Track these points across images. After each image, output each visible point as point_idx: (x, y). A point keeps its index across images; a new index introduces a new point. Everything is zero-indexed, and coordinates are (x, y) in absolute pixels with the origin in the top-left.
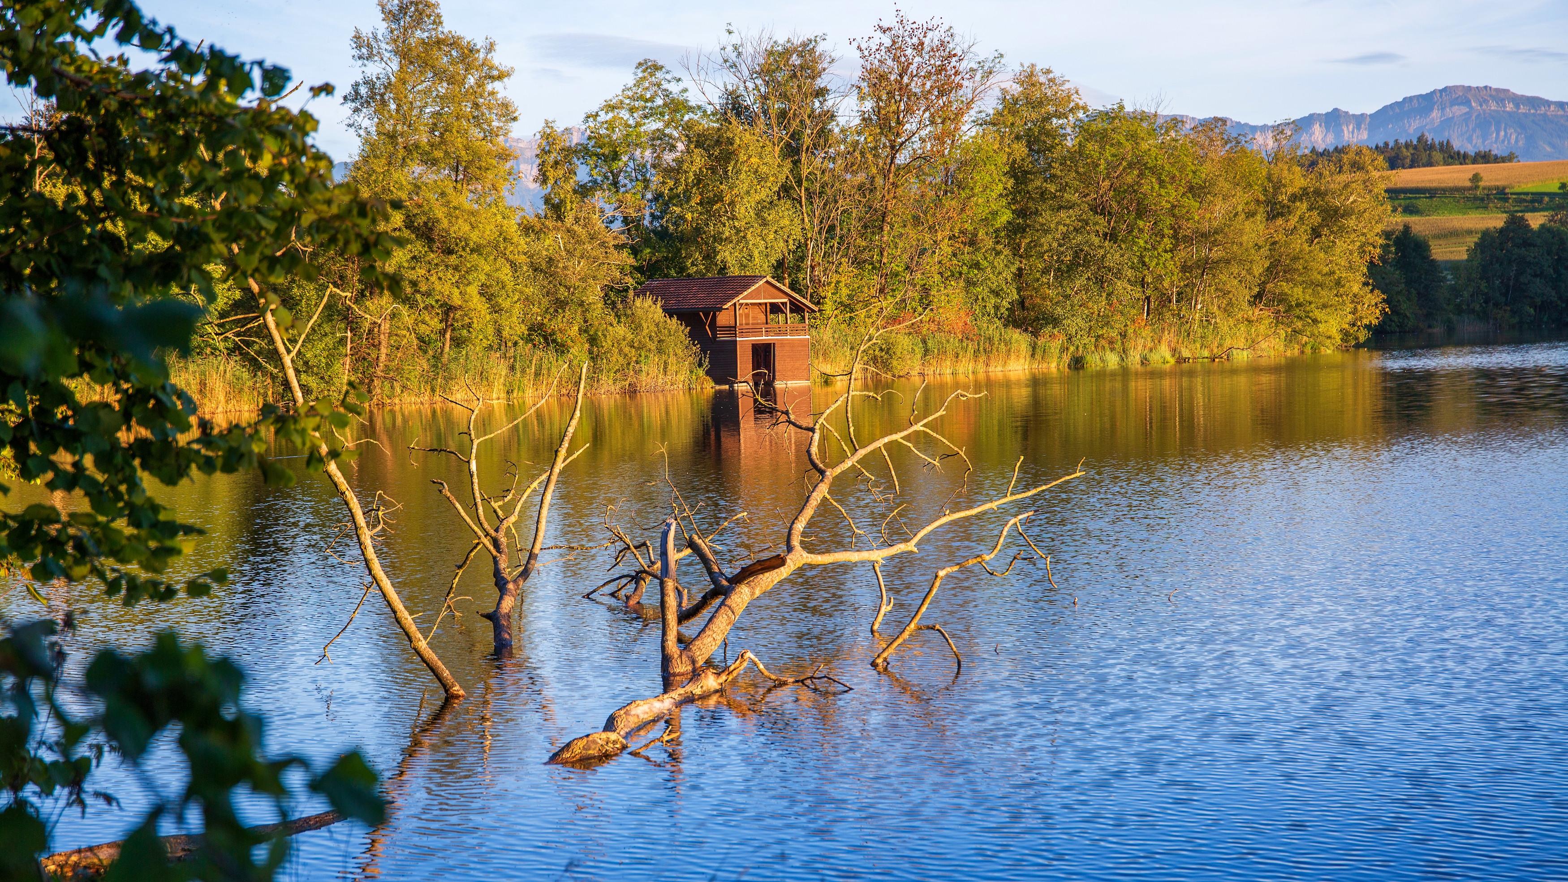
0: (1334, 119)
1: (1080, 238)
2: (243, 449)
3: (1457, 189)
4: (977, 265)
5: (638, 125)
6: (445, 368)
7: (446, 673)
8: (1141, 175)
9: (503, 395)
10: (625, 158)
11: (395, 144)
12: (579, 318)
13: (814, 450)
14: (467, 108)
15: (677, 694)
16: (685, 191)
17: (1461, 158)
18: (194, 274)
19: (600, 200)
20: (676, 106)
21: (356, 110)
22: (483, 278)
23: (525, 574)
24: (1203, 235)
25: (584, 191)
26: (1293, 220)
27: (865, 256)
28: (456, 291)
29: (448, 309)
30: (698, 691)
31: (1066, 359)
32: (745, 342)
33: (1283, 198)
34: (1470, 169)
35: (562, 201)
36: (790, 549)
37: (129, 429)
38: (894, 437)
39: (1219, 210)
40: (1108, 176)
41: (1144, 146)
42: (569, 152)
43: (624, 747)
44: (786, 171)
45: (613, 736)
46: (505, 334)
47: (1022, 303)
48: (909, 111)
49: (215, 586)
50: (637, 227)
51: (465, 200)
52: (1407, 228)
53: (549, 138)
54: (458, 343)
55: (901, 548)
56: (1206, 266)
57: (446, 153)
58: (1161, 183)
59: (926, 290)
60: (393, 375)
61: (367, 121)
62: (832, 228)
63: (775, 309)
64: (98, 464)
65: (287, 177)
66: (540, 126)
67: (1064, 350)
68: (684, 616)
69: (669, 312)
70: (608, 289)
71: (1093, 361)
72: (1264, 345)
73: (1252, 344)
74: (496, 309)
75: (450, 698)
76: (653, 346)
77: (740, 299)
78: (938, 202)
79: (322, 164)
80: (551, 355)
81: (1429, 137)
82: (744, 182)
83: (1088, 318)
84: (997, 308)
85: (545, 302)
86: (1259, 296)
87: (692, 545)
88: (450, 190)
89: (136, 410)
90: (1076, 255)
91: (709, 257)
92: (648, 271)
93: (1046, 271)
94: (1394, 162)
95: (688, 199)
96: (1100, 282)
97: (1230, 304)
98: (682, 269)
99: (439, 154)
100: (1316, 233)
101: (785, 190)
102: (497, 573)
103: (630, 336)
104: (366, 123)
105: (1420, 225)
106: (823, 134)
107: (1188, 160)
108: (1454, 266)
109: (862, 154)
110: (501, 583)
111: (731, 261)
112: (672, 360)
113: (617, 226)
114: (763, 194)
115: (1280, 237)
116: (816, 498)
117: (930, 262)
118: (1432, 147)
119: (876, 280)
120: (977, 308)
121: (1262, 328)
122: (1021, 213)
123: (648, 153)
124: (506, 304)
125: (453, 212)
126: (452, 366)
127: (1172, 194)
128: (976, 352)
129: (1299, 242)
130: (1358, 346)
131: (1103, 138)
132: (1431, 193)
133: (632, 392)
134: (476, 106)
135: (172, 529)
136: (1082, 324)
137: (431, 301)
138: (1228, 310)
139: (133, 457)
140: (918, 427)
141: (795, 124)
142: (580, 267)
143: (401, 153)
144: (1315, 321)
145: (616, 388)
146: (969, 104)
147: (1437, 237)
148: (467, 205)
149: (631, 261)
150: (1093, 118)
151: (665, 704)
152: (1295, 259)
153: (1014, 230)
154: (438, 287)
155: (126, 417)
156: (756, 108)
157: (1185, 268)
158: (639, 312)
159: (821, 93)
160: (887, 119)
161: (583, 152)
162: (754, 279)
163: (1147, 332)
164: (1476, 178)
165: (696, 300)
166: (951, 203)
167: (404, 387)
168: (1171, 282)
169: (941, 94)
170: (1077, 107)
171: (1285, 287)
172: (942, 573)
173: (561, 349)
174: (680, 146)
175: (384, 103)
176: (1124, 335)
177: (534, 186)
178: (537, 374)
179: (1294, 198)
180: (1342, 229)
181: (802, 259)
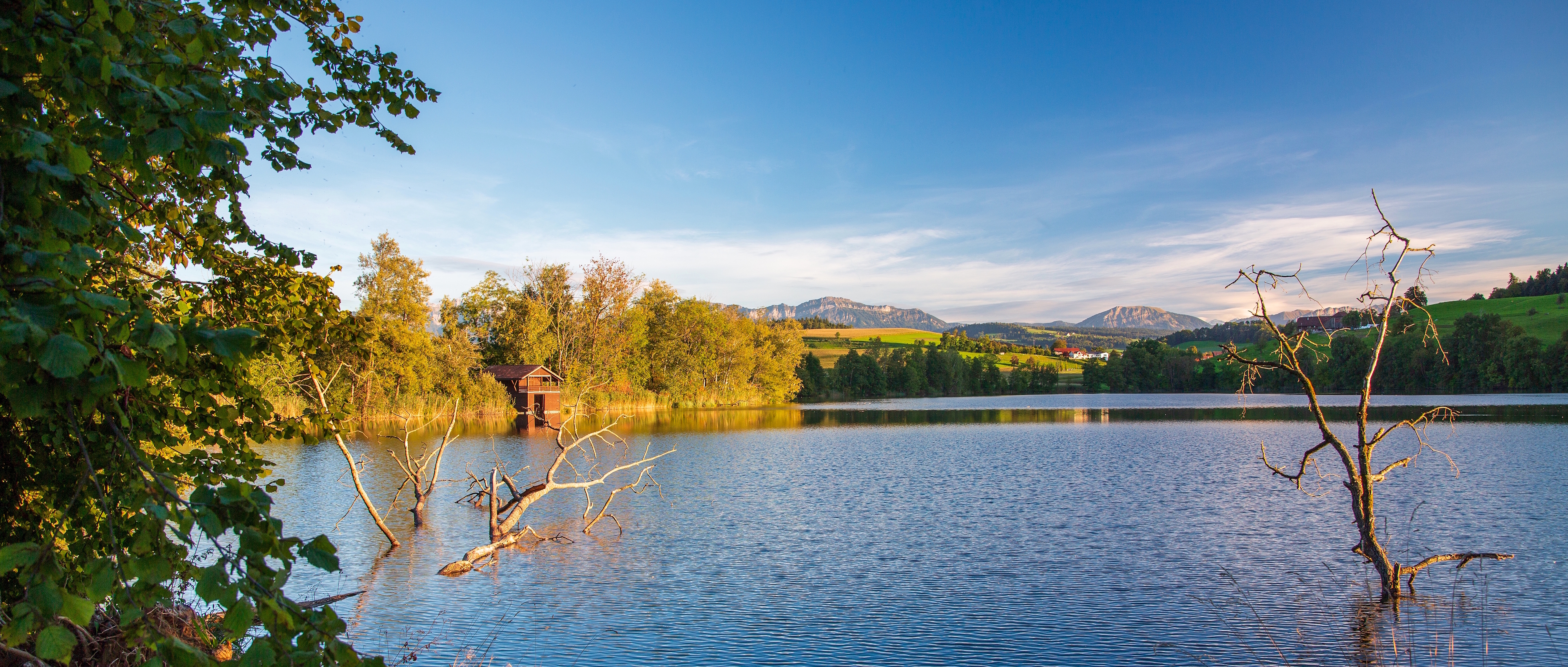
0: (781, 308)
1: (677, 353)
2: (295, 428)
3: (830, 339)
4: (633, 363)
5: (486, 298)
6: (397, 403)
7: (392, 535)
8: (703, 327)
9: (422, 415)
10: (480, 313)
11: (376, 304)
12: (457, 382)
13: (559, 438)
14: (410, 289)
15: (496, 544)
16: (507, 327)
17: (830, 326)
18: (273, 347)
19: (468, 329)
20: (503, 291)
21: (359, 288)
22: (415, 363)
23: (429, 492)
24: (728, 353)
25: (461, 326)
26: (765, 348)
27: (585, 357)
28: (402, 369)
29: (398, 377)
30: (506, 543)
31: (671, 404)
32: (531, 393)
33: (761, 339)
34: (835, 331)
35: (451, 331)
36: (548, 481)
37: (242, 418)
38: (596, 433)
39: (735, 343)
40: (689, 327)
41: (704, 315)
42: (455, 309)
43: (472, 567)
44: (551, 320)
45: (467, 562)
46: (424, 388)
47: (652, 379)
48: (605, 296)
49: (278, 487)
50: (484, 343)
51: (407, 329)
52: (811, 353)
53: (446, 304)
54: (403, 391)
55: (597, 481)
56: (729, 366)
57: (400, 308)
58: (711, 331)
59: (611, 373)
60: (372, 405)
61: (364, 293)
62: (570, 345)
63: (545, 379)
64: (226, 433)
65: (319, 306)
66: (442, 298)
67: (670, 399)
68: (500, 511)
69: (498, 380)
70: (471, 370)
71: (682, 404)
72: (753, 400)
73: (748, 399)
74: (420, 377)
75: (393, 546)
76: (490, 394)
77: (529, 375)
78: (617, 336)
79: (335, 301)
80: (445, 397)
81: (819, 316)
82: (532, 324)
83: (680, 387)
84: (641, 381)
85: (443, 375)
86: (751, 379)
87: (504, 479)
88: (401, 325)
89: (246, 410)
90: (675, 360)
91: (516, 356)
92: (489, 362)
93: (662, 366)
94: (805, 326)
95: (508, 331)
96: (685, 371)
97: (739, 382)
98: (504, 362)
99: (396, 308)
100: (774, 354)
101: (551, 328)
102: (416, 491)
103: (480, 390)
104: (364, 294)
105: (816, 352)
106: (568, 305)
107: (722, 322)
108: (829, 370)
109: (584, 314)
110: (418, 496)
111: (526, 358)
112: (499, 401)
113: (476, 342)
114: (541, 330)
115: (760, 355)
116: (560, 460)
117: (614, 361)
118: (820, 321)
119: (590, 368)
120: (633, 381)
121: (752, 393)
122: (652, 342)
123: (490, 311)
124: (425, 375)
125: (402, 334)
126: (400, 402)
127: (715, 336)
128: (632, 400)
129: (768, 357)
130: (791, 401)
131: (687, 311)
132: (820, 339)
133: (481, 414)
134: (414, 288)
135: (261, 462)
136: (678, 389)
137: (390, 373)
138: (738, 385)
139: (244, 431)
140: (605, 429)
141: (555, 300)
142: (458, 359)
143: (379, 307)
144: (774, 390)
145: (473, 413)
146: (630, 295)
147: (823, 357)
148: (408, 331)
149: (482, 357)
150: (683, 303)
151: (491, 548)
152: (766, 364)
153: (649, 348)
154: (394, 366)
155: (241, 413)
156: (538, 293)
157: (721, 367)
158: (485, 380)
159: (567, 287)
160: (595, 300)
161: (461, 309)
162: (536, 366)
163: (705, 393)
164: (837, 334)
165: (510, 374)
166: (622, 336)
167: (377, 411)
168: (715, 373)
169: (619, 290)
170: (676, 298)
171: (762, 376)
172: (614, 492)
173: (449, 395)
174: (505, 308)
175: (372, 285)
176: (695, 394)
177: (439, 324)
178: (438, 406)
179: (766, 339)
180: (785, 352)
181: (557, 358)
